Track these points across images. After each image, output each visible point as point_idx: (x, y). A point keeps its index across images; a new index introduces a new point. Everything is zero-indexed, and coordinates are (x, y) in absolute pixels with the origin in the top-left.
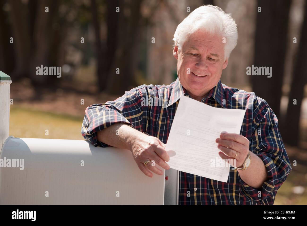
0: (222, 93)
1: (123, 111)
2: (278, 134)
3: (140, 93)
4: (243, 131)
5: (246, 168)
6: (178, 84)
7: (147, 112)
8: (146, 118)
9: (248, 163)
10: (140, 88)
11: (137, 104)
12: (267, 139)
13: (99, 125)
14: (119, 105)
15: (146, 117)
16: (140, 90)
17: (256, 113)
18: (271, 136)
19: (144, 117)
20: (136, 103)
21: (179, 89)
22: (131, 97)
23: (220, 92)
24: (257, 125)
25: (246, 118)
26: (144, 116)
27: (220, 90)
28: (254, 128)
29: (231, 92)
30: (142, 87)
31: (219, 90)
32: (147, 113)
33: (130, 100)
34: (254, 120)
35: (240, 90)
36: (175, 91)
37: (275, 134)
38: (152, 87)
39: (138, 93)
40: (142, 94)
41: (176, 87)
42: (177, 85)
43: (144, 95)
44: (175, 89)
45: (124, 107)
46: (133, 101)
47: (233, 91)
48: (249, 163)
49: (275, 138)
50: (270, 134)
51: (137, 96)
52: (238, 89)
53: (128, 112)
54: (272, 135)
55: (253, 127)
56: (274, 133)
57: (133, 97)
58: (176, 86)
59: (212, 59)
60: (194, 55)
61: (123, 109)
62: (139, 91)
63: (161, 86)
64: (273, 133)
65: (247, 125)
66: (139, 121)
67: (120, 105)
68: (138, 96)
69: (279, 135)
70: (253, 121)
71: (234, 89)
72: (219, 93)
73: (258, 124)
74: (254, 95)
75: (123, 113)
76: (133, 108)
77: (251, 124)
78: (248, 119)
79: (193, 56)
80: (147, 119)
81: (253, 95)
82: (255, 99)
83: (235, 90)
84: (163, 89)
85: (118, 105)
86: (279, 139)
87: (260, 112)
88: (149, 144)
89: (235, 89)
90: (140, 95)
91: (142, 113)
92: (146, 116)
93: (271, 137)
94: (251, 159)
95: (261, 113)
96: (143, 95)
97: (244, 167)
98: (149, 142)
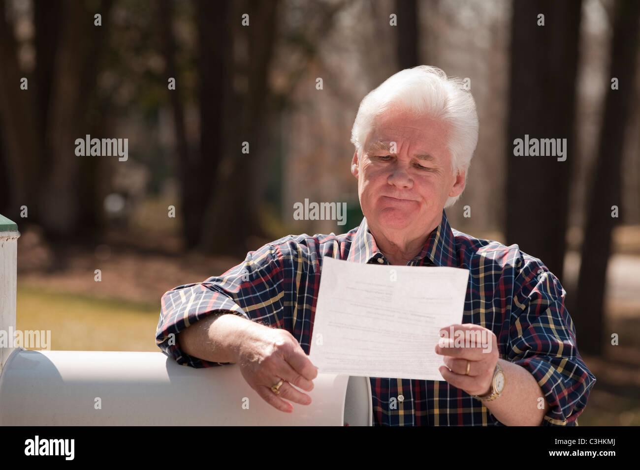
0: (450, 249)
1: (239, 295)
2: (560, 319)
3: (278, 253)
4: (494, 325)
5: (498, 394)
6: (362, 235)
7: (292, 292)
8: (292, 305)
9: (499, 382)
10: (277, 243)
11: (270, 278)
12: (534, 327)
13: (175, 321)
14: (232, 282)
15: (290, 304)
16: (279, 246)
17: (519, 284)
18: (542, 323)
19: (286, 304)
20: (268, 275)
21: (363, 246)
22: (258, 263)
23: (446, 246)
24: (520, 308)
25: (500, 297)
26: (288, 302)
27: (447, 242)
28: (514, 315)
29: (470, 248)
30: (283, 242)
31: (443, 242)
32: (292, 294)
33: (254, 270)
34: (516, 299)
35: (491, 242)
36: (356, 249)
37: (553, 318)
38: (306, 240)
39: (274, 253)
40: (282, 255)
41: (358, 240)
42: (361, 237)
43: (286, 258)
44: (357, 245)
45: (241, 286)
46: (261, 270)
47: (476, 244)
48: (502, 382)
49: (552, 326)
50: (541, 318)
51: (270, 261)
52: (487, 240)
53: (251, 296)
54: (546, 321)
55: (512, 313)
56: (550, 317)
57: (263, 262)
58: (359, 238)
59: (422, 166)
60: (385, 159)
61: (240, 290)
62: (277, 250)
63: (325, 237)
64: (547, 318)
65: (503, 311)
66: (275, 312)
67: (234, 282)
68: (273, 262)
69: (562, 320)
70: (513, 300)
71: (477, 241)
72: (444, 248)
73: (523, 307)
74: (517, 250)
75: (241, 298)
76: (261, 287)
77: (510, 307)
78: (504, 299)
79: (383, 163)
80: (294, 307)
81: (515, 251)
82: (518, 259)
83: (480, 243)
84: (329, 243)
85: (229, 282)
86: (563, 327)
87: (527, 282)
88: (274, 345)
89: (480, 241)
90: (277, 259)
91: (281, 295)
92: (292, 302)
93: (541, 325)
94: (503, 373)
95: (530, 284)
96: (284, 257)
97: (494, 392)
98: (274, 343)
